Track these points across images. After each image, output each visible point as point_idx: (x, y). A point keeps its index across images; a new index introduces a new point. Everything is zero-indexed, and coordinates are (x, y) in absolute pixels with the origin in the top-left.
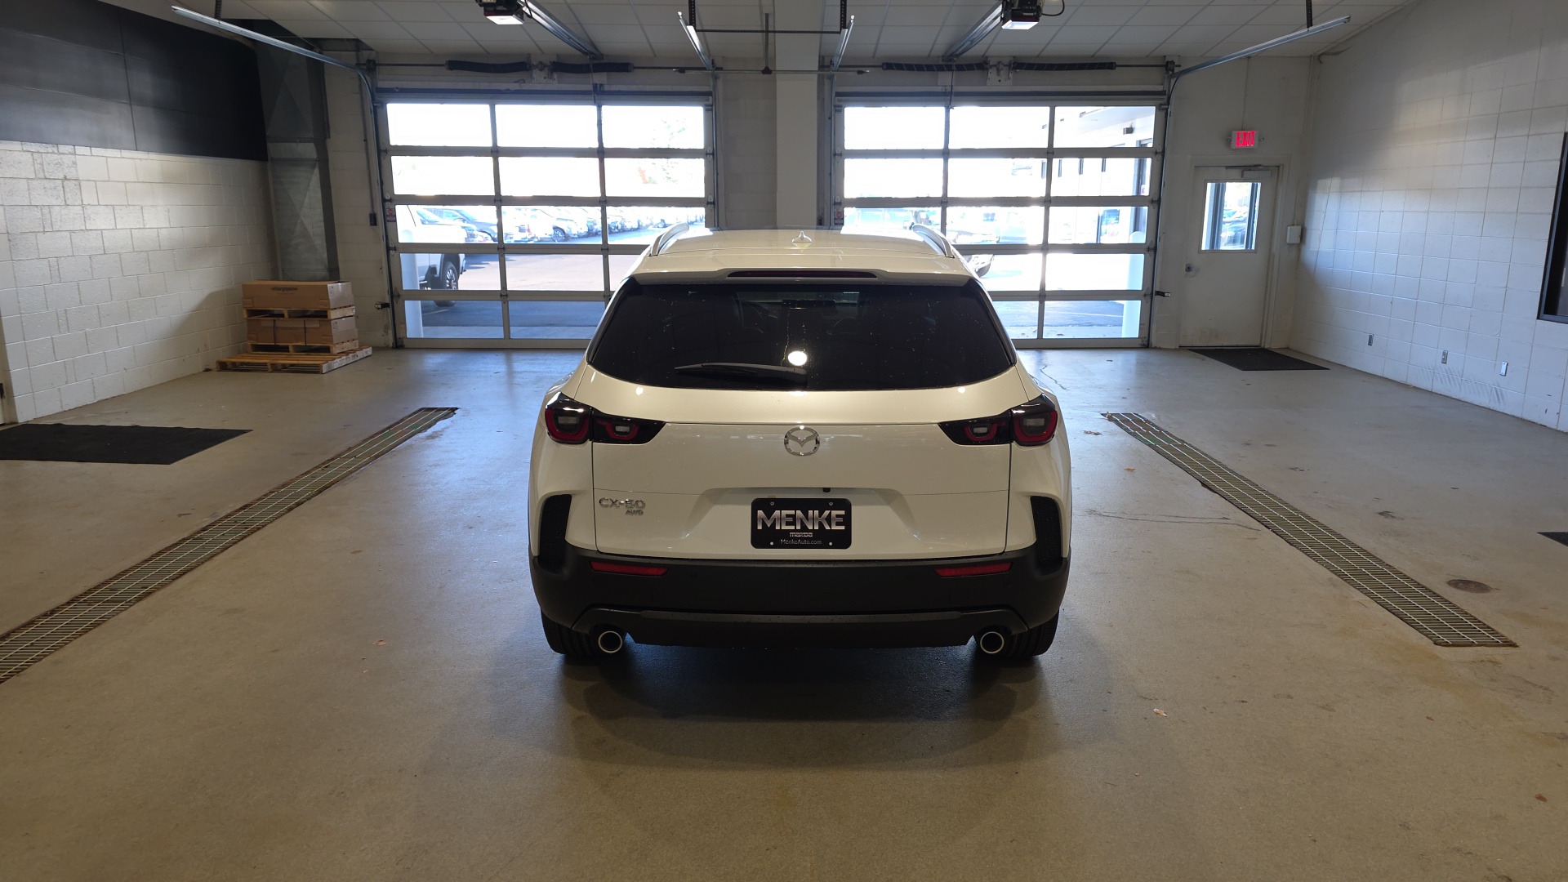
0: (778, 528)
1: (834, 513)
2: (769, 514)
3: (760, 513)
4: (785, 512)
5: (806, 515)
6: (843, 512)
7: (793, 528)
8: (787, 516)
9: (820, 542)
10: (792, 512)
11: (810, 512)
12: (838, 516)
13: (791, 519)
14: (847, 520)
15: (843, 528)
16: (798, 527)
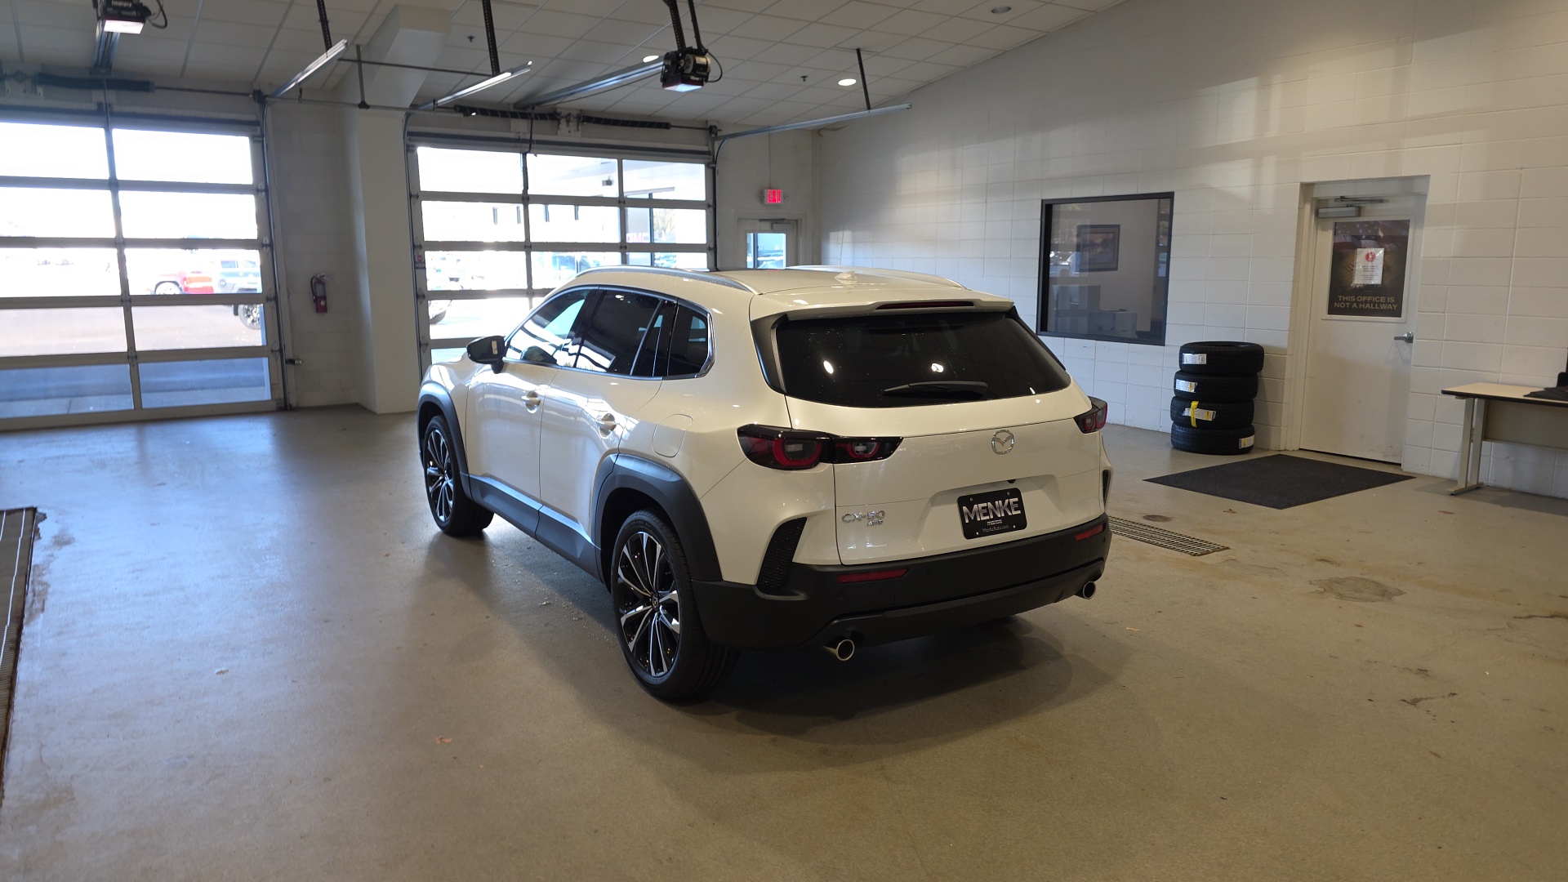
0: (979, 519)
1: (1012, 500)
2: (971, 509)
3: (965, 508)
4: (981, 505)
5: (994, 504)
6: (1016, 499)
7: (988, 518)
8: (983, 508)
9: (1007, 527)
10: (985, 505)
11: (996, 502)
12: (1014, 503)
13: (985, 511)
14: (1020, 505)
15: (1019, 512)
16: (992, 517)
